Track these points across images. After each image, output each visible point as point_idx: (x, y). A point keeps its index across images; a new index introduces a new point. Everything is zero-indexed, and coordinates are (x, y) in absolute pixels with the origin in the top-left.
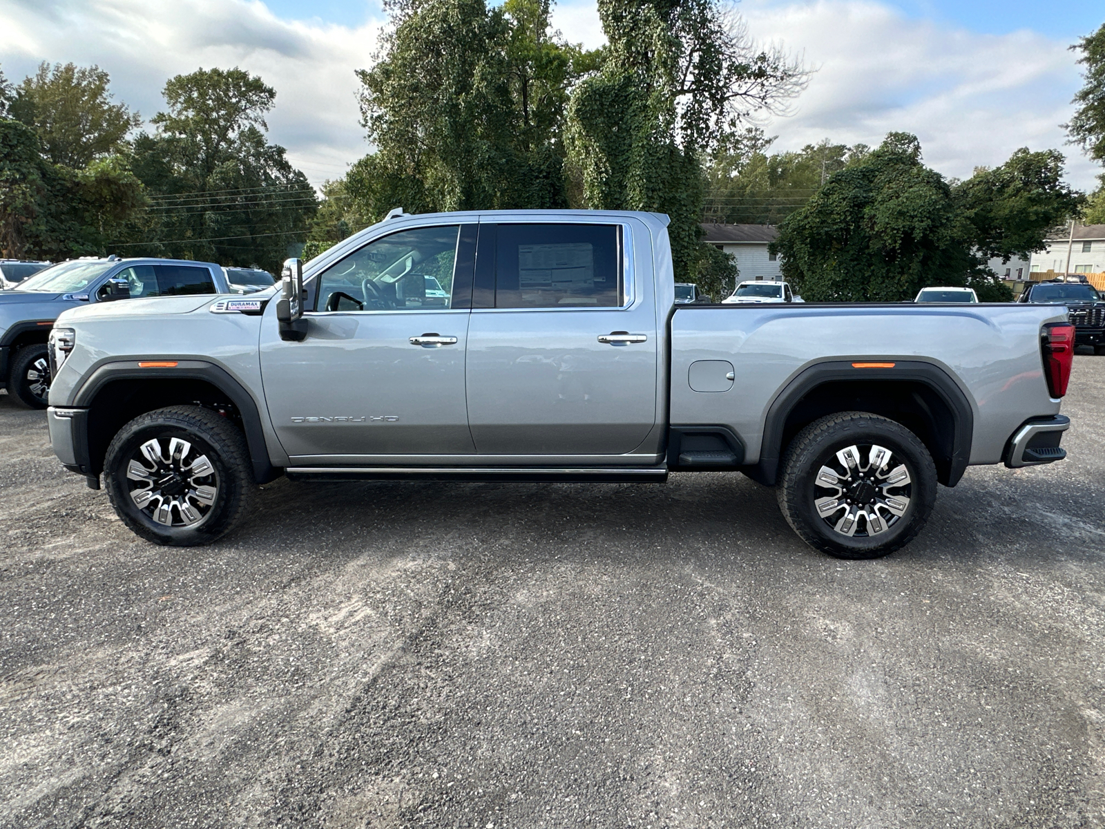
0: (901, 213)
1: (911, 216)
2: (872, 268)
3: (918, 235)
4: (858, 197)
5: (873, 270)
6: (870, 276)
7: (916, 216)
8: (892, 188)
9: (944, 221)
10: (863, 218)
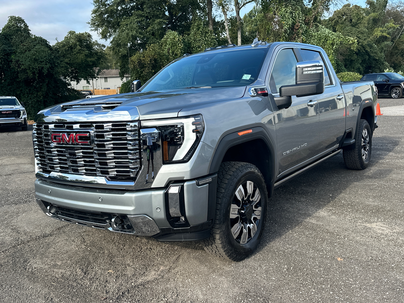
0: (35, 60)
1: (41, 61)
2: (21, 89)
3: (45, 71)
4: (6, 50)
5: (22, 90)
6: (20, 94)
7: (43, 61)
8: (25, 46)
9: (57, 64)
10: (11, 61)
